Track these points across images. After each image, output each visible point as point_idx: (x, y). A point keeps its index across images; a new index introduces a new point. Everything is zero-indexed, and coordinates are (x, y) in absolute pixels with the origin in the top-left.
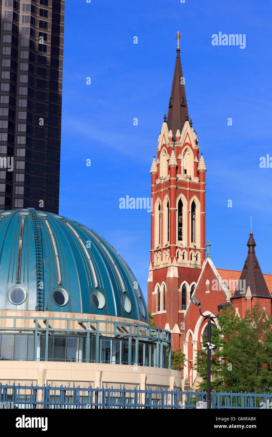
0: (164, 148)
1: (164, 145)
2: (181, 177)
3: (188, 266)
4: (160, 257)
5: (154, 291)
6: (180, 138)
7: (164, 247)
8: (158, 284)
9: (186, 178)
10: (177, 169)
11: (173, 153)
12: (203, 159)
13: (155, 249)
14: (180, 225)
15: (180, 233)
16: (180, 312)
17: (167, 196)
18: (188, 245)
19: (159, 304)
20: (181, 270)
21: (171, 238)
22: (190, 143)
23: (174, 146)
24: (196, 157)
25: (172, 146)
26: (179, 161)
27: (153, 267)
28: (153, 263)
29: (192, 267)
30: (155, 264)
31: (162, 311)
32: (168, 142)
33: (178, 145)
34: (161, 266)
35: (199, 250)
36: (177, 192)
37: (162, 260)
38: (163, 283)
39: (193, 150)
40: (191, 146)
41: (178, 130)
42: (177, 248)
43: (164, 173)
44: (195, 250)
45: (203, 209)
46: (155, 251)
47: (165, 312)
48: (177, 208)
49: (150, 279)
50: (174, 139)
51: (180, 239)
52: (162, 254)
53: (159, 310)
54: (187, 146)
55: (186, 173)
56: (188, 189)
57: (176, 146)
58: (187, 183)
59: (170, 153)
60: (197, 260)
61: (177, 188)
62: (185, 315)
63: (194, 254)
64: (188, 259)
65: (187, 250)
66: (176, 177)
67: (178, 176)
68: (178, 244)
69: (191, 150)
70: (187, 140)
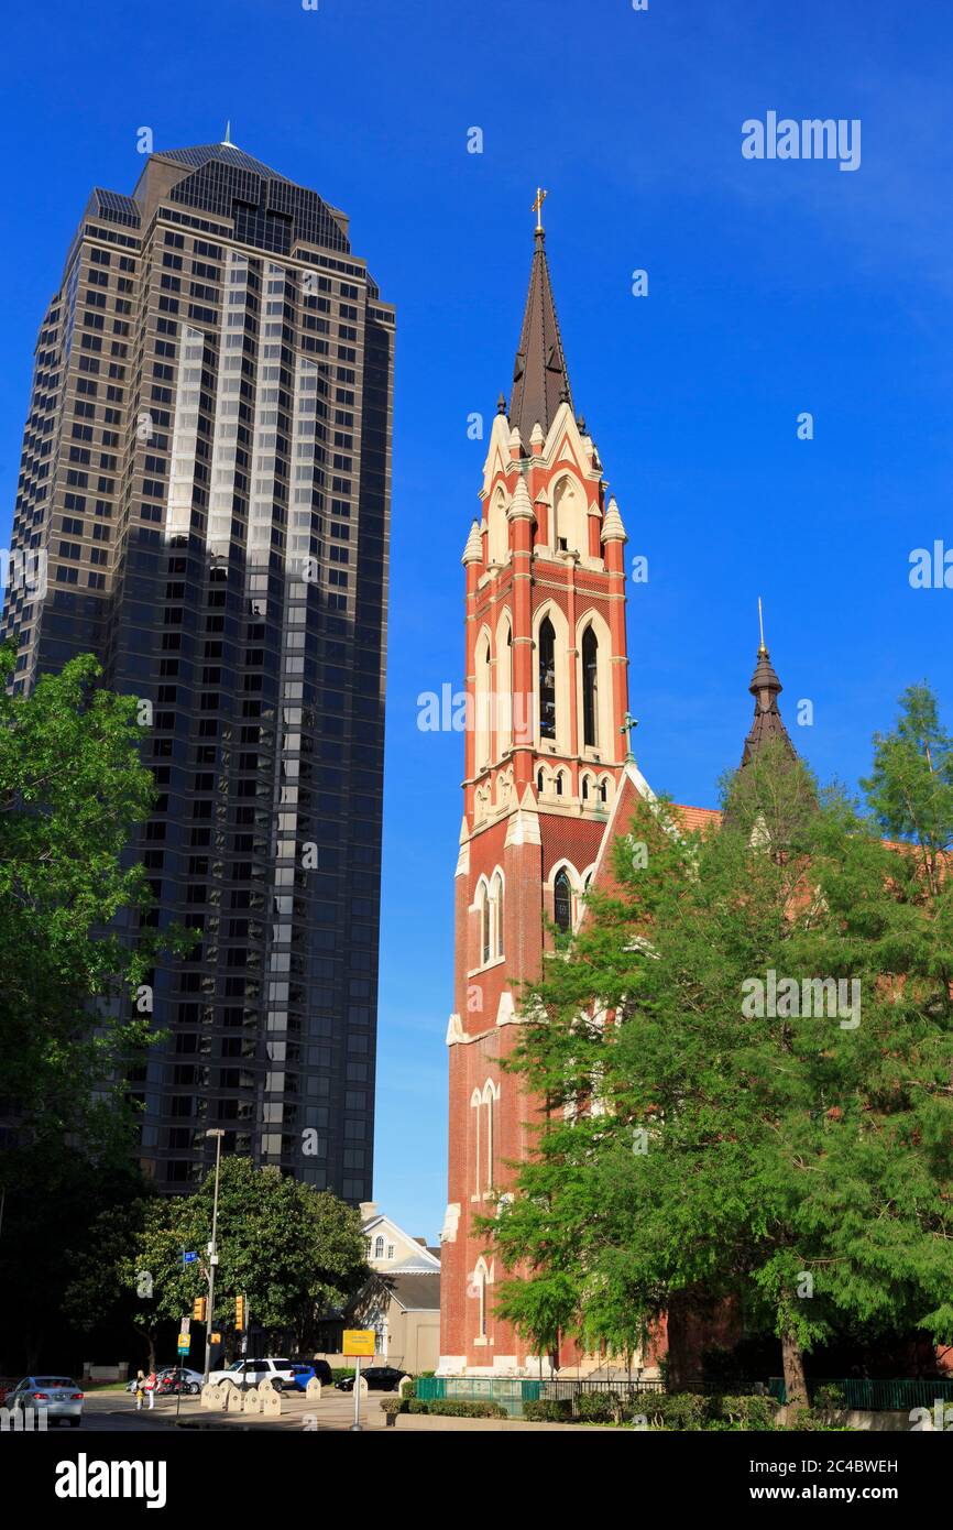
0: (499, 482)
1: (499, 476)
2: (548, 554)
3: (575, 813)
4: (489, 795)
5: (472, 903)
6: (543, 446)
7: (500, 759)
9: (565, 559)
10: (535, 528)
11: (522, 488)
12: (617, 509)
13: (477, 774)
14: (548, 695)
15: (548, 719)
17: (506, 614)
18: (575, 751)
19: (487, 941)
20: (549, 822)
22: (575, 464)
23: (525, 469)
24: (595, 503)
25: (519, 469)
26: (541, 508)
27: (471, 831)
28: (470, 819)
29: (588, 816)
30: (477, 820)
31: (495, 960)
32: (510, 463)
33: (538, 465)
34: (492, 821)
35: (610, 768)
36: (535, 594)
37: (494, 801)
39: (586, 484)
41: (537, 427)
42: (536, 755)
43: (499, 550)
45: (621, 646)
46: (476, 782)
47: (504, 959)
48: (536, 640)
49: (464, 867)
50: (524, 452)
51: (547, 733)
52: (494, 784)
53: (487, 957)
54: (566, 471)
55: (562, 544)
56: (571, 588)
57: (531, 467)
58: (565, 571)
59: (512, 489)
60: (604, 799)
61: (533, 583)
63: (594, 781)
64: (576, 795)
65: (569, 765)
66: (532, 550)
67: (537, 548)
68: (542, 745)
69: (579, 482)
70: (567, 456)
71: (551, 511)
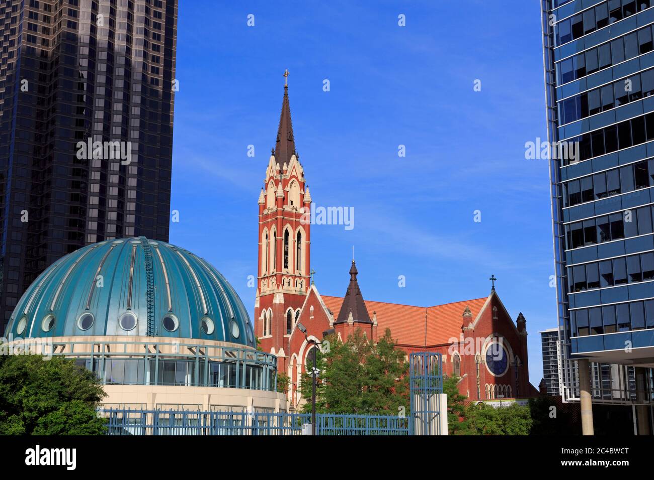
0: (272, 180)
1: (272, 177)
2: (287, 208)
3: (293, 292)
4: (267, 284)
5: (260, 316)
7: (271, 274)
8: (264, 309)
10: (284, 200)
11: (280, 185)
12: (308, 191)
13: (262, 276)
14: (286, 253)
15: (286, 261)
16: (285, 336)
17: (274, 226)
18: (294, 273)
19: (265, 329)
20: (286, 296)
21: (277, 266)
22: (296, 176)
23: (281, 179)
24: (302, 190)
25: (279, 178)
26: (286, 193)
27: (260, 294)
28: (260, 290)
29: (297, 293)
30: (262, 291)
31: (268, 336)
32: (276, 175)
33: (285, 178)
34: (268, 293)
35: (304, 277)
36: (284, 222)
37: (268, 287)
38: (270, 308)
39: (299, 183)
40: (297, 178)
41: (285, 163)
42: (283, 275)
43: (271, 204)
44: (300, 277)
45: (308, 238)
46: (262, 278)
47: (271, 336)
48: (283, 237)
49: (257, 305)
50: (281, 172)
51: (286, 267)
52: (268, 281)
53: (265, 334)
55: (292, 204)
56: (294, 219)
57: (283, 178)
59: (277, 185)
60: (302, 287)
61: (283, 218)
62: (290, 339)
63: (299, 281)
64: (294, 286)
65: (292, 277)
66: (283, 208)
67: (284, 206)
68: (284, 271)
69: (297, 182)
70: (294, 173)
71: (289, 193)
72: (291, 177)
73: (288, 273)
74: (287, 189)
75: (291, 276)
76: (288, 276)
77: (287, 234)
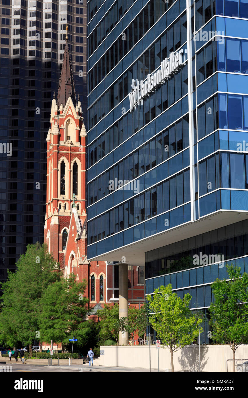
0: (53, 120)
1: (53, 118)
2: (63, 143)
3: (69, 215)
4: (50, 208)
6: (63, 111)
9: (68, 144)
10: (60, 136)
11: (56, 124)
12: (84, 127)
13: (49, 202)
14: (63, 181)
16: (60, 252)
18: (70, 198)
20: (61, 218)
22: (72, 115)
23: (58, 118)
24: (78, 126)
26: (61, 130)
27: (47, 217)
28: (47, 214)
32: (54, 115)
33: (61, 117)
34: (50, 216)
35: (80, 201)
36: (59, 155)
38: (50, 229)
39: (75, 120)
40: (73, 117)
41: (61, 105)
42: (58, 201)
46: (48, 204)
48: (59, 168)
50: (59, 113)
51: (63, 192)
52: (51, 206)
54: (70, 117)
55: (69, 139)
56: (69, 152)
57: (59, 118)
58: (68, 147)
60: (78, 209)
61: (58, 152)
62: (65, 254)
64: (70, 209)
66: (59, 143)
67: (60, 142)
68: (60, 197)
69: (73, 120)
70: (70, 113)
71: (65, 131)
72: (67, 116)
73: (63, 198)
74: (63, 127)
75: (67, 201)
76: (63, 201)
77: (63, 165)
